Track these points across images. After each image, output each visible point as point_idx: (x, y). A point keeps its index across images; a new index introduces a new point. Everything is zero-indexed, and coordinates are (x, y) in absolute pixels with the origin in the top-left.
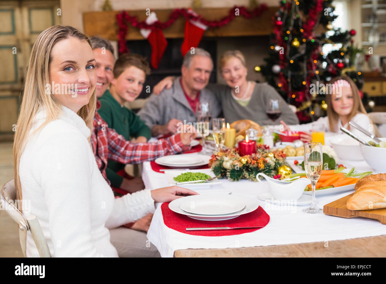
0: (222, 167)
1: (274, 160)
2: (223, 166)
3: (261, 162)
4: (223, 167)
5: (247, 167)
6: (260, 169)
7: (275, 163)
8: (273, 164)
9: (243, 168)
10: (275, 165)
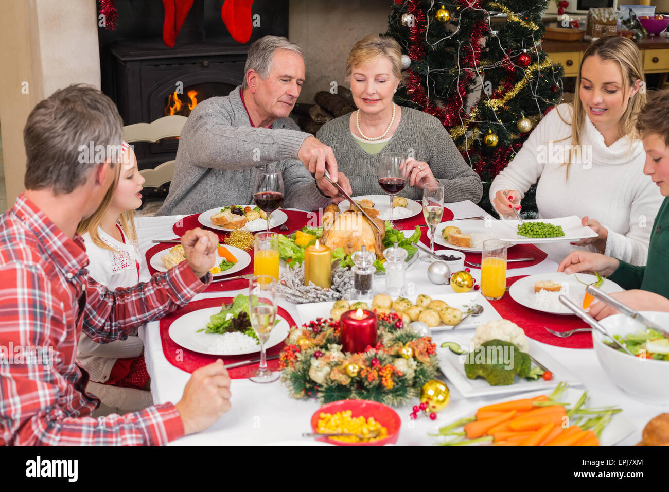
0: (308, 378)
1: (414, 364)
2: (309, 376)
3: (389, 376)
4: (310, 379)
5: (359, 384)
6: (385, 389)
7: (416, 371)
8: (410, 374)
9: (351, 386)
10: (415, 378)
